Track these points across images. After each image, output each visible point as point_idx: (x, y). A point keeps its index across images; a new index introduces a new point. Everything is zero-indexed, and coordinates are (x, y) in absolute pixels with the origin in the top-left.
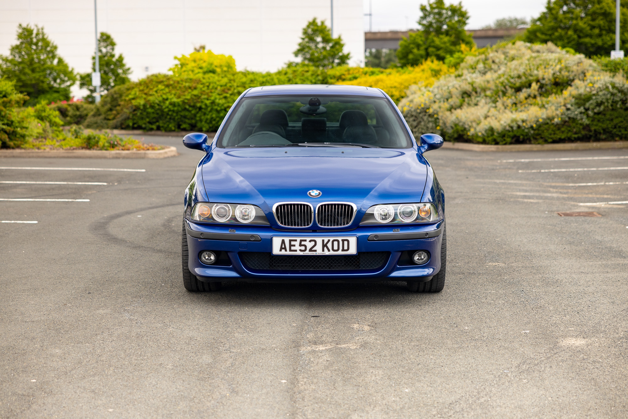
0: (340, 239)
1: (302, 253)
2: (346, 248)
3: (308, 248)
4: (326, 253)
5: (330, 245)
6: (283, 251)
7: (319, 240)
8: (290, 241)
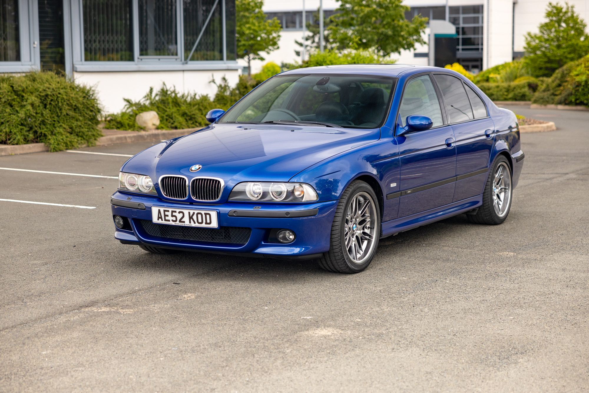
0: (203, 212)
1: (173, 223)
2: (208, 221)
3: (178, 219)
4: (193, 225)
5: (195, 217)
6: (160, 219)
7: (186, 212)
8: (165, 211)
